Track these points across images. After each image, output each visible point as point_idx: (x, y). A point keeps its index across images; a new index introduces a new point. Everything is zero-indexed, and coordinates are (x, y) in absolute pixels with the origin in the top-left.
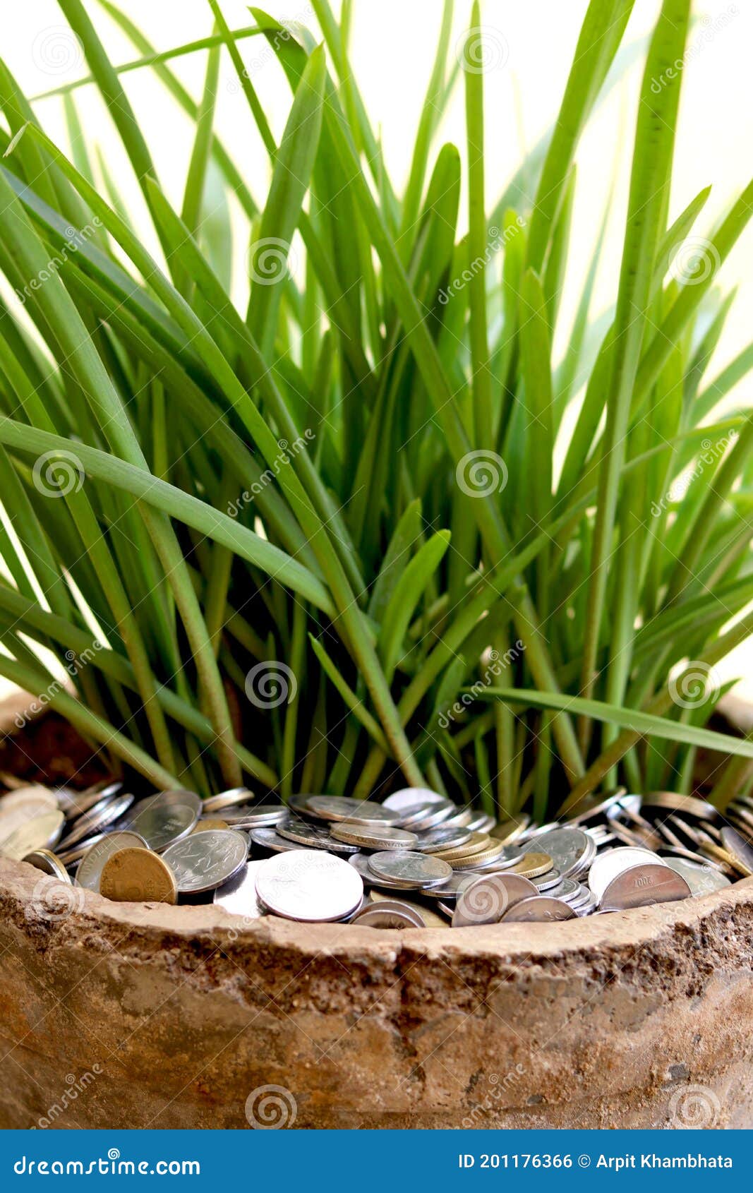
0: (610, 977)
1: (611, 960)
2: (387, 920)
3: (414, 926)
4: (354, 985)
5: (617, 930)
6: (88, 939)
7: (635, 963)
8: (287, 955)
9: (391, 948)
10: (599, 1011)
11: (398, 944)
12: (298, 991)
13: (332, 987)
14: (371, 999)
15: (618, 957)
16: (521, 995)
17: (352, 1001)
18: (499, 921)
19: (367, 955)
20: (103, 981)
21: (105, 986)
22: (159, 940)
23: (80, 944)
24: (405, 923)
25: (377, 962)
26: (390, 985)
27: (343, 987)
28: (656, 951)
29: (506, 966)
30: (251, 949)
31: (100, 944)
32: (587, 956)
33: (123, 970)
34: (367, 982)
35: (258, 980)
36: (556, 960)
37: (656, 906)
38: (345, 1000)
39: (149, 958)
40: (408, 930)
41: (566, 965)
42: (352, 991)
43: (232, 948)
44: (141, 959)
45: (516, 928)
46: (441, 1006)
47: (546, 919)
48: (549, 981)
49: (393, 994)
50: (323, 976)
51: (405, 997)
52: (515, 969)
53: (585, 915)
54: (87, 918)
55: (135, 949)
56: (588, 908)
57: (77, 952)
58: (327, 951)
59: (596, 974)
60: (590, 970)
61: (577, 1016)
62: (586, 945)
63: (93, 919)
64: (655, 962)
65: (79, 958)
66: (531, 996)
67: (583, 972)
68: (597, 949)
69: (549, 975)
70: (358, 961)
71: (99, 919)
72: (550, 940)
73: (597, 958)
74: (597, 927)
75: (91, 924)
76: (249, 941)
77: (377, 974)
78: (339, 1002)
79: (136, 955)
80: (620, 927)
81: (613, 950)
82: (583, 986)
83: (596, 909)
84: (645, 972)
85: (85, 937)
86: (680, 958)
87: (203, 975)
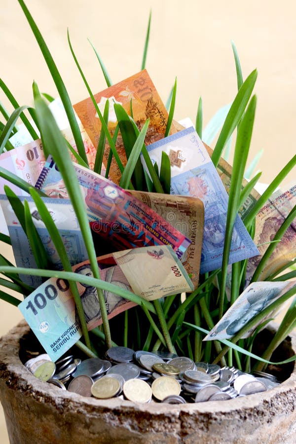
0: (245, 418)
1: (246, 413)
2: (173, 401)
3: (182, 403)
4: (166, 423)
5: (246, 403)
6: (79, 410)
7: (252, 413)
8: (144, 414)
9: (178, 411)
10: (241, 429)
11: (180, 410)
12: (148, 425)
13: (159, 424)
14: (171, 427)
15: (247, 411)
16: (219, 425)
17: (166, 428)
18: (208, 400)
19: (170, 413)
20: (83, 423)
21: (84, 425)
22: (103, 410)
23: (76, 411)
24: (179, 402)
25: (174, 416)
26: (177, 423)
27: (163, 424)
28: (258, 409)
29: (214, 416)
30: (133, 412)
31: (82, 411)
32: (238, 412)
33: (90, 420)
34: (170, 422)
35: (135, 422)
36: (229, 413)
37: (255, 394)
39: (100, 416)
40: (180, 405)
41: (232, 415)
42: (166, 425)
43: (127, 413)
44: (97, 416)
45: (214, 403)
46: (193, 429)
47: (222, 400)
49: (178, 426)
50: (156, 421)
51: (182, 427)
52: (217, 417)
53: (234, 397)
54: (77, 403)
55: (95, 413)
56: (236, 395)
57: (75, 414)
58: (158, 413)
59: (241, 417)
60: (239, 416)
61: (235, 431)
62: (238, 409)
63: (79, 403)
64: (258, 412)
65: (75, 416)
66: (222, 425)
67: (237, 417)
68: (241, 409)
69: (227, 419)
70: (168, 415)
71: (82, 403)
72: (227, 407)
73: (241, 412)
74: (239, 402)
75: (79, 405)
76: (132, 410)
77: (173, 419)
78: (162, 429)
79: (95, 415)
80: (246, 401)
81: (246, 409)
82: (237, 421)
83: (238, 395)
84: (255, 416)
85: (77, 409)
86: (265, 411)
87: (117, 421)
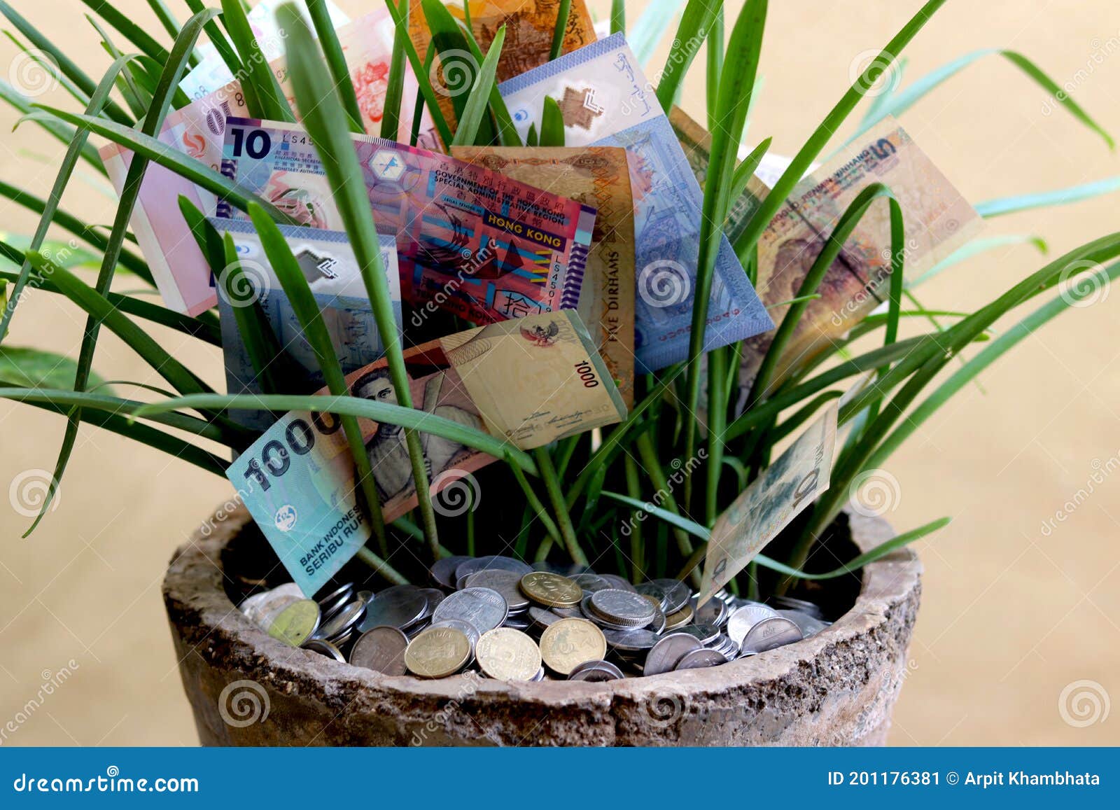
0: (761, 705)
1: (761, 692)
2: (596, 675)
3: (615, 678)
4: (582, 725)
5: (760, 669)
6: (380, 706)
7: (776, 693)
8: (532, 707)
9: (607, 696)
10: (753, 728)
11: (611, 694)
12: (542, 732)
13: (567, 728)
14: (595, 733)
15: (765, 689)
16: (702, 722)
17: (582, 737)
18: (673, 669)
19: (590, 702)
20: (391, 736)
21: (393, 739)
22: (435, 702)
23: (373, 710)
24: (608, 676)
25: (598, 707)
26: (607, 723)
27: (575, 727)
28: (789, 683)
30: (505, 705)
31: (389, 709)
32: (744, 690)
33: (409, 727)
34: (591, 721)
35: (512, 727)
36: (723, 695)
37: (780, 648)
38: (577, 737)
39: (429, 716)
40: (612, 681)
41: (731, 698)
42: (582, 730)
43: (492, 705)
44: (423, 718)
45: (689, 673)
46: (645, 735)
47: (706, 665)
48: (721, 710)
49: (610, 729)
50: (559, 720)
51: (619, 731)
52: (695, 704)
53: (732, 658)
54: (375, 690)
55: (418, 711)
56: (734, 653)
57: (371, 717)
58: (564, 703)
59: (751, 703)
60: (747, 700)
61: (739, 734)
62: (743, 683)
63: (380, 691)
64: (788, 690)
65: (373, 721)
66: (708, 723)
67: (743, 702)
68: (750, 685)
69: (720, 707)
70: (585, 707)
71: (386, 691)
72: (717, 681)
73: (751, 691)
74: (745, 668)
75: (380, 695)
76: (504, 699)
77: (598, 716)
78: (573, 738)
79: (419, 716)
80: (760, 665)
81: (761, 684)
82: (743, 712)
83: (740, 652)
84: (783, 698)
85: (377, 705)
86: (804, 685)
87: (470, 726)
